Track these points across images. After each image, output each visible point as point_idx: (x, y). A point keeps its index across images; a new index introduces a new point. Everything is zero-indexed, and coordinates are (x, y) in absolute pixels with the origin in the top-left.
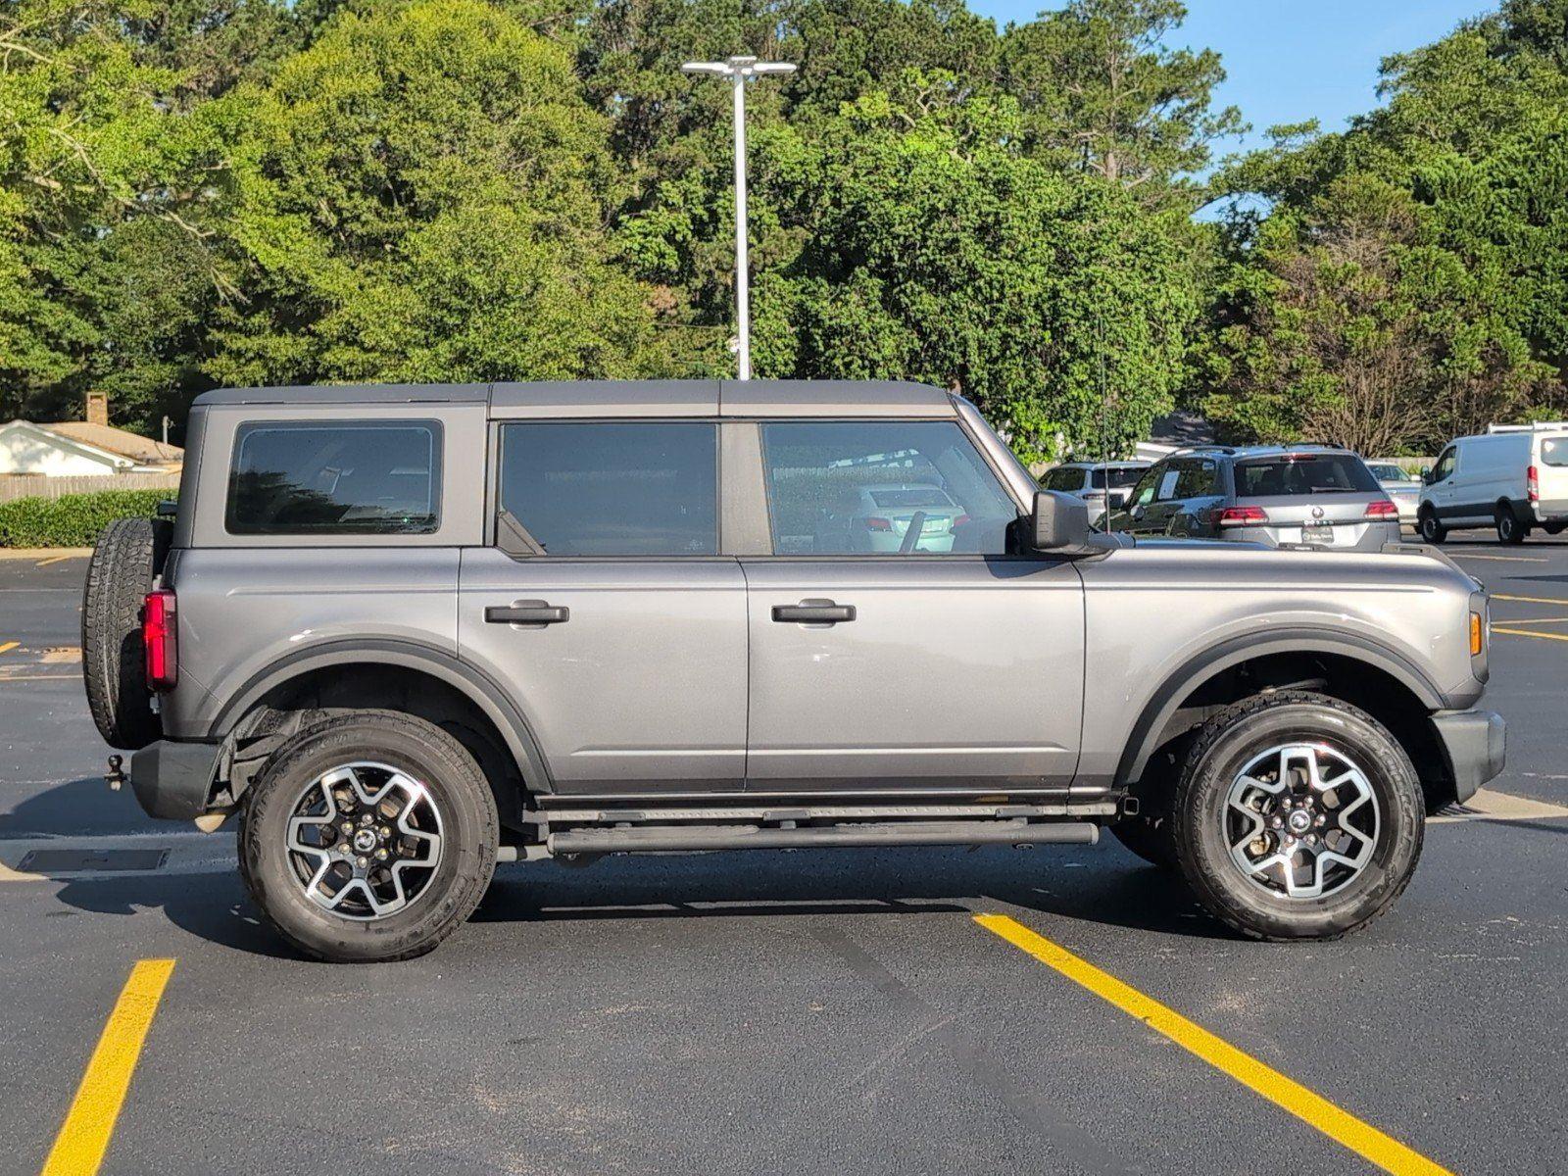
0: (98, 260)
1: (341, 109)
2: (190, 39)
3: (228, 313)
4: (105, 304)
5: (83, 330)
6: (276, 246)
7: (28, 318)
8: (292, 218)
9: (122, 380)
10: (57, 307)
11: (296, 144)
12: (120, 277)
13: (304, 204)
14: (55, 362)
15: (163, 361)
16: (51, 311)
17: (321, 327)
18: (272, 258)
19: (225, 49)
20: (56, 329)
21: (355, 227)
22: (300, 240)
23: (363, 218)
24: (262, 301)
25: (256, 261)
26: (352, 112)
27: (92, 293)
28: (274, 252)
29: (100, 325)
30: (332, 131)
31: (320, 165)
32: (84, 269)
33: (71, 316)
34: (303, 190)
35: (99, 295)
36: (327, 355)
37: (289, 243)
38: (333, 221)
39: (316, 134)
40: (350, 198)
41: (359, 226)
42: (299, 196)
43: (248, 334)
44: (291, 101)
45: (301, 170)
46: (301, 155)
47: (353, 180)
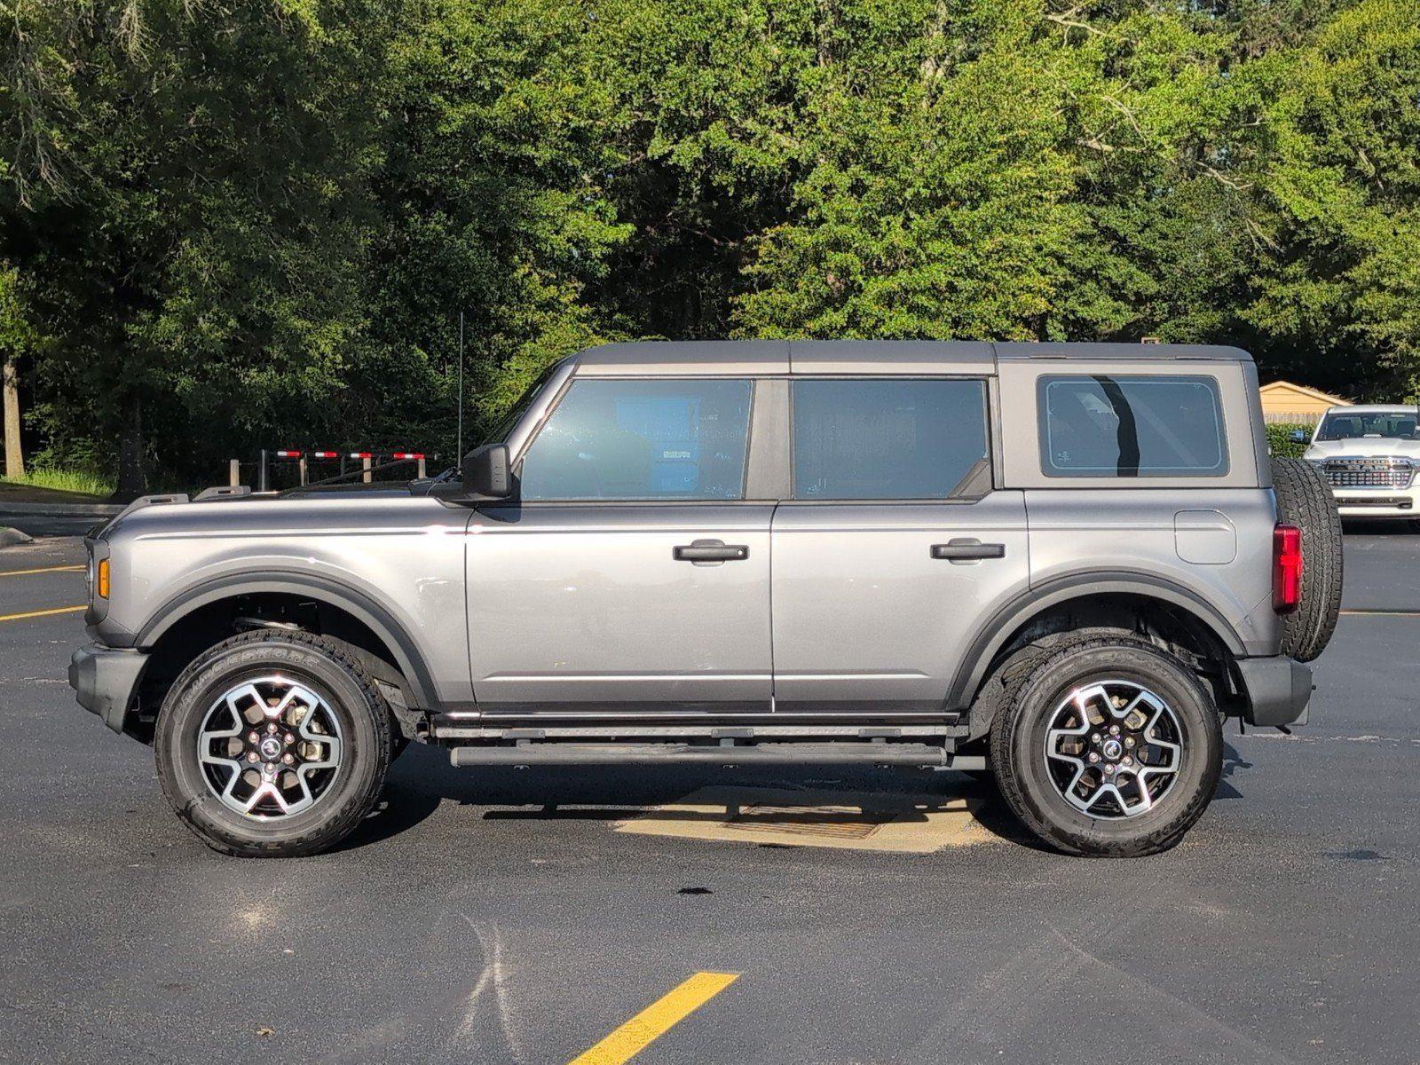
0: (1158, 217)
1: (1381, 62)
2: (1256, 10)
3: (1266, 262)
4: (1164, 257)
5: (1145, 282)
6: (1308, 198)
7: (1094, 272)
8: (1328, 171)
9: (1178, 326)
10: (1122, 261)
11: (1336, 99)
12: (1179, 232)
13: (1342, 156)
14: (1117, 311)
15: (1216, 309)
16: (1115, 265)
17: (1354, 273)
18: (1303, 208)
19: (1289, 17)
20: (1119, 281)
21: (1391, 175)
22: (1334, 192)
23: (1401, 168)
24: (1300, 250)
25: (1290, 211)
26: (1392, 65)
27: (1153, 248)
28: (1307, 203)
29: (1160, 277)
30: (1371, 85)
31: (1358, 118)
32: (1147, 226)
33: (1134, 269)
34: (1341, 143)
35: (1158, 249)
36: (1359, 301)
37: (1322, 194)
38: (1371, 170)
39: (1355, 87)
40: (1388, 148)
41: (1396, 175)
42: (1336, 148)
43: (1285, 282)
44: (1332, 58)
45: (1340, 124)
46: (1342, 111)
47: (1391, 131)
